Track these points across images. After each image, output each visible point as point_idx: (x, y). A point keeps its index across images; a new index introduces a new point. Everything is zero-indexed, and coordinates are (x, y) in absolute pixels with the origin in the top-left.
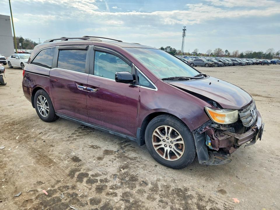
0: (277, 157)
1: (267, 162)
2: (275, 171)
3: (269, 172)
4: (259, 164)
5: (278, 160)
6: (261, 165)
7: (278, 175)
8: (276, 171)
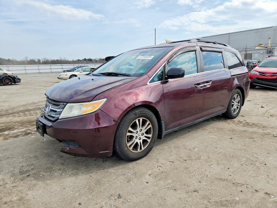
0: (29, 174)
1: (34, 162)
2: (23, 160)
3: (26, 157)
4: (38, 157)
5: (26, 171)
6: (36, 157)
7: (18, 158)
8: (21, 160)
